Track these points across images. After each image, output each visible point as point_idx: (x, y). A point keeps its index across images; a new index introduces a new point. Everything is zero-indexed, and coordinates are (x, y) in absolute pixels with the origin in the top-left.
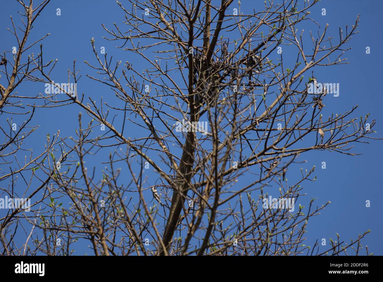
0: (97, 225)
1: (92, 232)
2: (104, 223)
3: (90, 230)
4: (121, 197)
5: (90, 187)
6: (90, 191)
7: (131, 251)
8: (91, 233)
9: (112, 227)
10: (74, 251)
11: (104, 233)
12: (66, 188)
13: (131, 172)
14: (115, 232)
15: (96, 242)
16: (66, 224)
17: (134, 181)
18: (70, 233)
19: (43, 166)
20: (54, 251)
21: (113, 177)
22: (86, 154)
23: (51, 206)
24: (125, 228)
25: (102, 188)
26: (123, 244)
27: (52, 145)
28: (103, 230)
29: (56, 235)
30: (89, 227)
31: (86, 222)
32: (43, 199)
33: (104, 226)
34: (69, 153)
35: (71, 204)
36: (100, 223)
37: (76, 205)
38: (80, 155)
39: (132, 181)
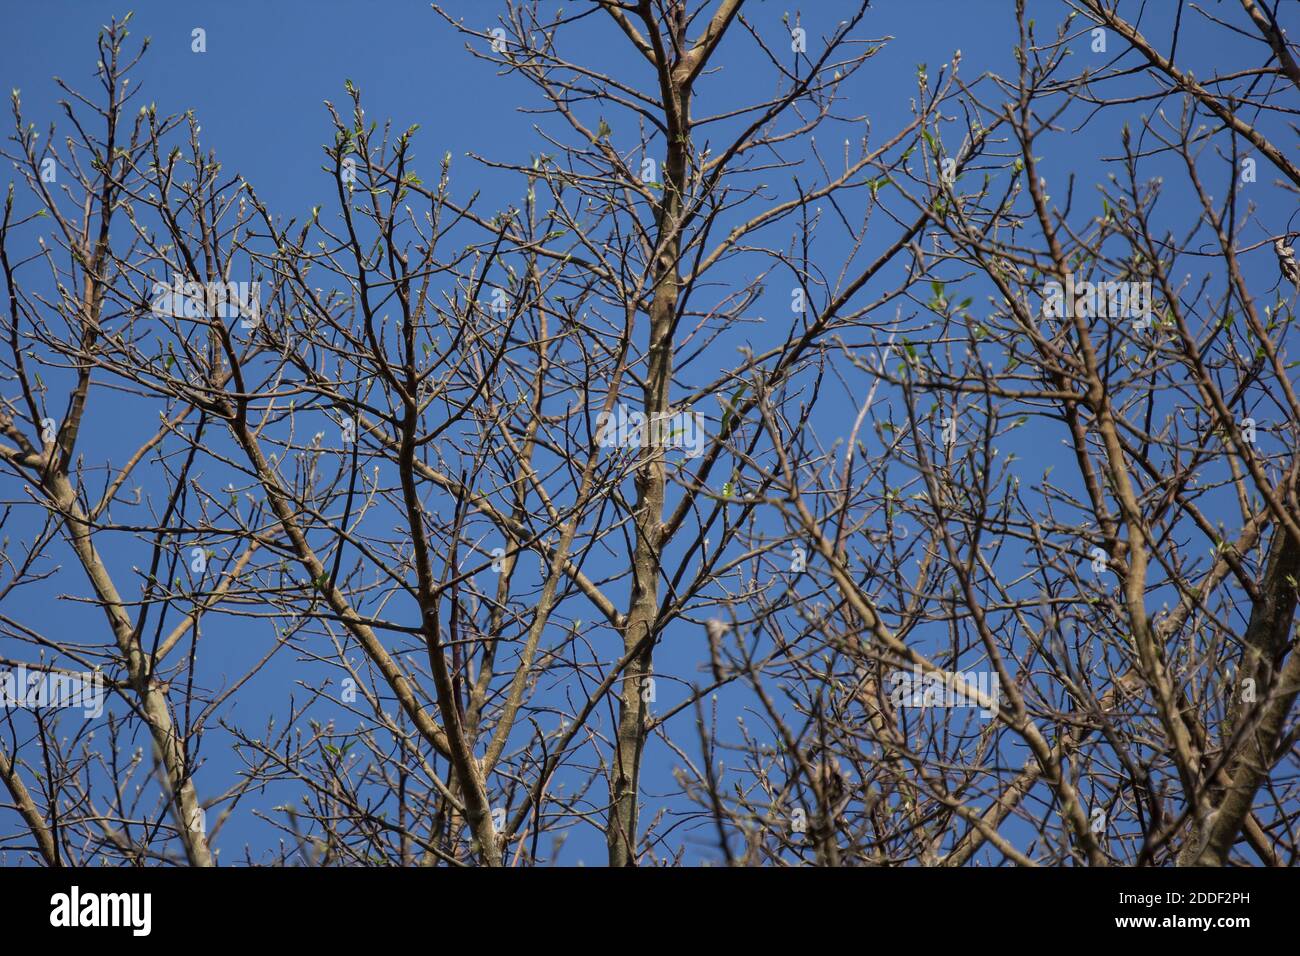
0: (1084, 370)
1: (1068, 393)
2: (1106, 362)
3: (1061, 388)
4: (1163, 275)
5: (1058, 244)
6: (1058, 257)
7: (1201, 458)
8: (1066, 400)
9: (1135, 376)
10: (1015, 459)
11: (1108, 399)
12: (978, 250)
13: (1198, 189)
14: (1151, 392)
15: (1083, 428)
16: (978, 371)
17: (1207, 219)
18: (994, 398)
19: (907, 173)
20: (947, 460)
21: (1137, 206)
22: (1042, 129)
23: (935, 307)
24: (1186, 378)
25: (1099, 246)
26: (1173, 435)
27: (936, 102)
28: (1105, 387)
29: (954, 407)
30: (1057, 379)
31: (1046, 363)
32: (908, 285)
33: (1107, 375)
34: (992, 129)
35: (993, 302)
36: (1094, 365)
37: (1013, 304)
38: (1021, 135)
39: (1201, 220)
